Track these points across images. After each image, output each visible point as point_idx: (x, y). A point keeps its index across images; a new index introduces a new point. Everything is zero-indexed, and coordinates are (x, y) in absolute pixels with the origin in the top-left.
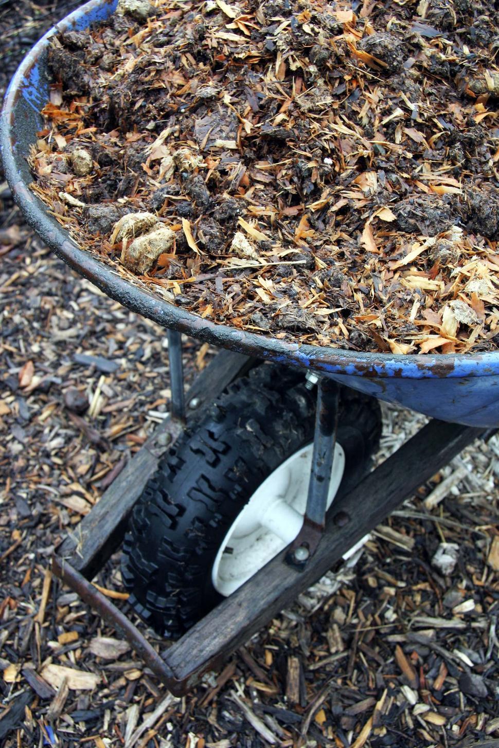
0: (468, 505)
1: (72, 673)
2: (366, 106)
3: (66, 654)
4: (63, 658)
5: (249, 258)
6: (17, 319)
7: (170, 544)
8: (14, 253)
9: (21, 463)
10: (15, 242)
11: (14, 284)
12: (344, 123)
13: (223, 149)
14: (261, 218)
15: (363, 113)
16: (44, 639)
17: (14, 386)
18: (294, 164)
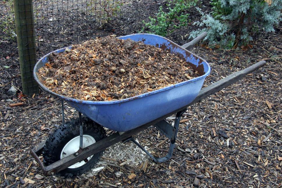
0: (130, 167)
1: (30, 180)
2: (91, 69)
3: (30, 177)
4: (29, 178)
5: (64, 86)
6: (45, 116)
7: (51, 145)
8: (50, 104)
9: (35, 143)
10: (52, 101)
11: (48, 109)
12: (87, 71)
13: (67, 72)
14: (68, 81)
15: (90, 70)
16: (27, 174)
17: (39, 129)
18: (76, 75)
